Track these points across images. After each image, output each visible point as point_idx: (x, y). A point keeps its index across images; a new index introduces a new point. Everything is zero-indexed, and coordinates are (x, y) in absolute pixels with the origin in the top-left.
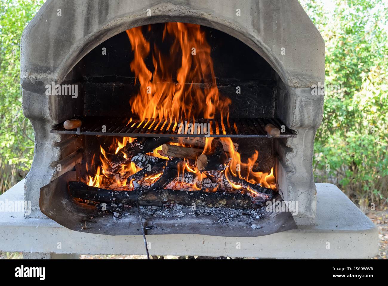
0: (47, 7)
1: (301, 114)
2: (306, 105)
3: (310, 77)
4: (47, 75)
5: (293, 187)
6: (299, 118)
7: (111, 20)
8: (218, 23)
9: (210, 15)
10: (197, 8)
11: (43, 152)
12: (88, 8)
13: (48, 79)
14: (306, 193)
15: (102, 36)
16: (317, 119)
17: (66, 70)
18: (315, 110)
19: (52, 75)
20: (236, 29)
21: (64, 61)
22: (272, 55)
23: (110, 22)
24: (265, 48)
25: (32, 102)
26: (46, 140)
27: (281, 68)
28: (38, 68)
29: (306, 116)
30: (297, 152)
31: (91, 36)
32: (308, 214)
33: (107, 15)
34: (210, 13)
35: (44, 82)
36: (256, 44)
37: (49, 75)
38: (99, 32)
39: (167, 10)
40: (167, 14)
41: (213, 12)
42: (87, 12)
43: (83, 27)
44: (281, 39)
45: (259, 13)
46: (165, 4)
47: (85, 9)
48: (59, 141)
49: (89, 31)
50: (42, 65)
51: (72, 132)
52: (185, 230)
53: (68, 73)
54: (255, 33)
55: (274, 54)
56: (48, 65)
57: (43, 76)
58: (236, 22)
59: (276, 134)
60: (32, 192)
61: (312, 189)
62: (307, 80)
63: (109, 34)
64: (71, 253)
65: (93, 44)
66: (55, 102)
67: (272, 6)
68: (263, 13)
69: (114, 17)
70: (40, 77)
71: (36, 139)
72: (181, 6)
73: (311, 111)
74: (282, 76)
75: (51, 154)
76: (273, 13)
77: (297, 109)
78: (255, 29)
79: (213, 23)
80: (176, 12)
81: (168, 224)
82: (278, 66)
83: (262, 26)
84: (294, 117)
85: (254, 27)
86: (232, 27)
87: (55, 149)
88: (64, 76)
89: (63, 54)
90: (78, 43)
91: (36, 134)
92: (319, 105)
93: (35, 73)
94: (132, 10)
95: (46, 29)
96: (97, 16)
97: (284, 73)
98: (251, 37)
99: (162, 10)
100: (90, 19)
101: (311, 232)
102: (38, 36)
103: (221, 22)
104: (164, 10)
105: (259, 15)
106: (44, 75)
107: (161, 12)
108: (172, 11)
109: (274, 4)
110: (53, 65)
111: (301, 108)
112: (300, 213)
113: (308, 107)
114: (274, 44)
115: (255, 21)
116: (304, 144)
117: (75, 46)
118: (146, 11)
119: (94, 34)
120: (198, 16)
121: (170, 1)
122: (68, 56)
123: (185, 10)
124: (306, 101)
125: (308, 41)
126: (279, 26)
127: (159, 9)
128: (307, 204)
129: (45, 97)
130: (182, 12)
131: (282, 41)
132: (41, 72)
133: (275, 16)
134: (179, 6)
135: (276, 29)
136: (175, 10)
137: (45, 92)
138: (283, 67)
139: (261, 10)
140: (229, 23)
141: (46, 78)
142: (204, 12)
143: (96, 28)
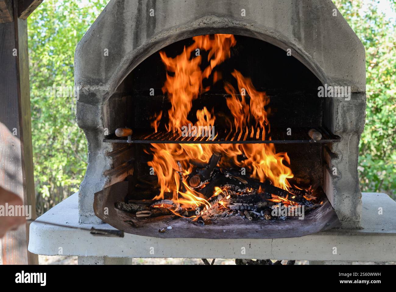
0: (98, 24)
1: (343, 119)
2: (348, 110)
3: (351, 82)
4: (99, 87)
5: (338, 192)
6: (341, 123)
7: (159, 34)
8: (260, 33)
9: (252, 26)
10: (240, 20)
11: (95, 161)
12: (137, 23)
13: (100, 91)
14: (351, 197)
15: (150, 48)
16: (360, 123)
17: (117, 82)
18: (357, 115)
19: (104, 87)
20: (278, 38)
21: (115, 73)
22: (313, 62)
23: (157, 35)
24: (306, 55)
25: (86, 112)
26: (99, 150)
27: (322, 75)
28: (91, 80)
29: (349, 122)
30: (342, 157)
31: (141, 49)
32: (354, 217)
33: (155, 28)
34: (253, 24)
35: (97, 94)
36: (298, 52)
37: (101, 87)
38: (147, 45)
39: (211, 22)
40: (211, 26)
41: (255, 22)
42: (136, 27)
43: (132, 41)
44: (321, 47)
45: (299, 22)
46: (209, 17)
47: (134, 24)
48: (111, 151)
49: (138, 44)
50: (94, 77)
51: (124, 141)
52: (233, 236)
53: (119, 85)
54: (296, 41)
55: (315, 61)
56: (100, 78)
57: (96, 88)
58: (278, 32)
59: (317, 138)
60: (86, 198)
61: (357, 193)
63: (156, 47)
64: (124, 256)
65: (142, 57)
66: (107, 113)
67: (312, 16)
68: (303, 22)
69: (160, 30)
70: (93, 88)
71: (89, 149)
72: (225, 19)
73: (354, 116)
74: (323, 82)
75: (104, 163)
76: (313, 22)
77: (340, 114)
78: (296, 38)
79: (256, 34)
80: (219, 24)
81: (216, 230)
82: (319, 73)
83: (303, 35)
84: (337, 122)
85: (295, 36)
86: (274, 37)
87: (107, 158)
88: (115, 88)
89: (113, 66)
90: (128, 56)
91: (89, 144)
92: (361, 109)
93: (88, 86)
94: (178, 23)
95: (98, 44)
96: (145, 29)
97: (325, 79)
98: (292, 46)
99: (206, 22)
100: (139, 33)
101: (356, 235)
102: (90, 50)
103: (263, 32)
105: (300, 24)
106: (97, 86)
107: (205, 24)
108: (216, 23)
109: (314, 13)
110: (104, 77)
111: (343, 114)
112: (345, 217)
113: (350, 112)
114: (315, 52)
115: (296, 30)
116: (349, 150)
117: (125, 58)
118: (191, 24)
119: (142, 47)
120: (241, 28)
121: (214, 14)
122: (118, 68)
123: (229, 22)
124: (348, 107)
125: (347, 48)
126: (319, 34)
127: (204, 22)
128: (352, 207)
129: (98, 108)
130: (226, 24)
131: (322, 48)
132: (93, 84)
133: (315, 24)
134: (222, 18)
135: (316, 37)
136: (219, 23)
137: (98, 103)
138: (324, 73)
139: (301, 20)
140: (270, 32)
141: (99, 90)
142: (246, 23)
143: (144, 41)
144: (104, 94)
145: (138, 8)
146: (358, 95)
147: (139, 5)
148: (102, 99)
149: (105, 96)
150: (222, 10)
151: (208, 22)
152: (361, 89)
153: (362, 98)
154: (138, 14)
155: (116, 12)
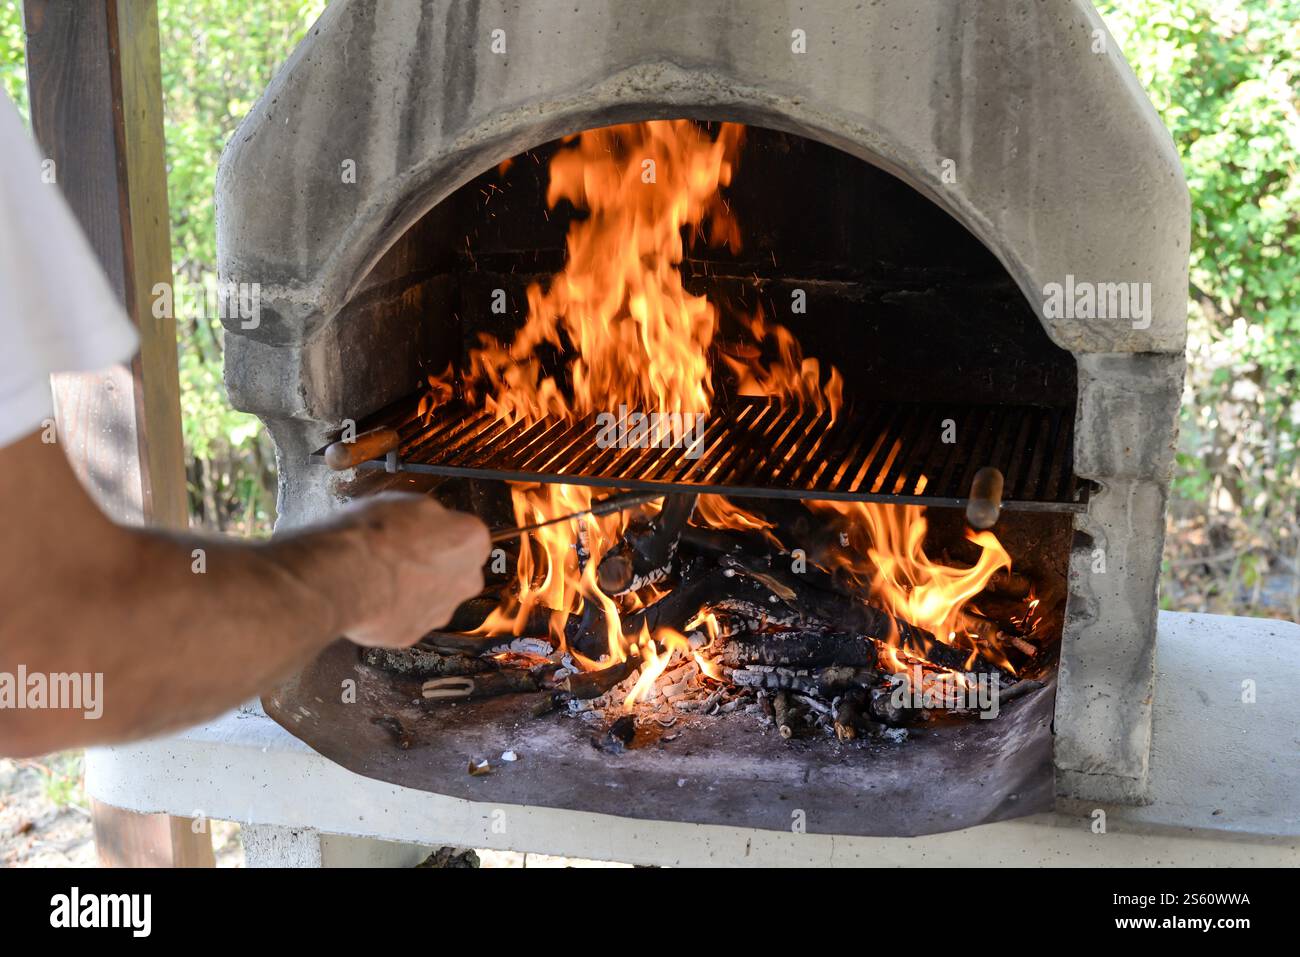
0: (291, 78)
1: (1098, 438)
2: (1117, 408)
4: (290, 292)
5: (1072, 673)
6: (1092, 453)
7: (483, 121)
8: (824, 130)
9: (797, 103)
10: (757, 82)
12: (412, 81)
13: (291, 304)
14: (1116, 696)
15: (457, 167)
16: (1157, 456)
17: (350, 274)
18: (1148, 429)
19: (303, 292)
20: (882, 152)
21: (340, 248)
22: (997, 243)
23: (477, 125)
24: (975, 218)
25: (252, 368)
26: (313, 475)
28: (264, 269)
29: (1117, 447)
30: (1107, 548)
32: (1121, 766)
33: (471, 101)
34: (798, 98)
35: (282, 314)
37: (295, 292)
38: (445, 158)
39: (659, 84)
40: (659, 99)
41: (807, 93)
42: (410, 95)
43: (396, 144)
44: (1027, 191)
45: (958, 99)
46: (651, 66)
47: (403, 83)
48: (350, 480)
49: (413, 155)
50: (273, 259)
55: (1006, 239)
56: (291, 262)
57: (278, 294)
58: (882, 130)
61: (1137, 682)
62: (1115, 331)
63: (480, 159)
64: (364, 835)
65: (431, 193)
67: (1005, 76)
68: (973, 100)
69: (489, 109)
70: (268, 296)
72: (704, 74)
73: (1135, 430)
76: (1008, 99)
77: (1087, 420)
78: (945, 154)
79: (811, 130)
80: (687, 93)
83: (967, 144)
85: (939, 147)
86: (868, 146)
88: (348, 290)
89: (334, 226)
90: (379, 195)
92: (1163, 409)
94: (547, 87)
95: (285, 149)
96: (439, 105)
98: (929, 182)
99: (641, 85)
100: (418, 116)
102: (262, 171)
103: (832, 127)
104: (651, 86)
105: (960, 106)
106: (281, 290)
107: (640, 93)
108: (673, 88)
109: (1015, 68)
110: (306, 260)
111: (1099, 420)
112: (1091, 761)
113: (1125, 418)
114: (1004, 208)
115: (945, 127)
116: (1133, 526)
117: (370, 202)
118: (592, 90)
119: (427, 165)
120: (760, 108)
121: (668, 57)
122: (350, 234)
123: (717, 87)
124: (1118, 397)
125: (1121, 200)
126: (1024, 143)
127: (633, 83)
128: (1115, 732)
129: (288, 355)
130: (708, 92)
131: (1031, 196)
132: (270, 281)
133: (1014, 108)
134: (697, 73)
135: (1014, 156)
136: (684, 88)
137: (288, 340)
138: (1033, 284)
139: (966, 90)
140: (857, 132)
141: (288, 302)
142: (777, 93)
143: (435, 146)
144: (305, 315)
145: (419, 29)
146: (1155, 360)
147: (422, 18)
148: (299, 332)
149: (311, 320)
150: (697, 45)
151: (649, 83)
152: (1162, 343)
153: (1169, 373)
154: (417, 48)
155: (347, 41)
